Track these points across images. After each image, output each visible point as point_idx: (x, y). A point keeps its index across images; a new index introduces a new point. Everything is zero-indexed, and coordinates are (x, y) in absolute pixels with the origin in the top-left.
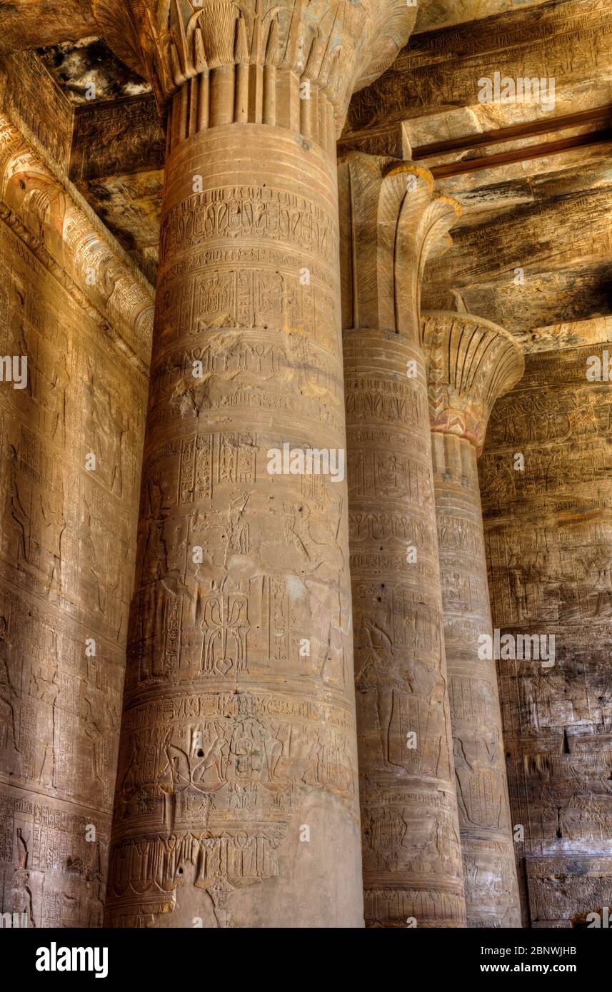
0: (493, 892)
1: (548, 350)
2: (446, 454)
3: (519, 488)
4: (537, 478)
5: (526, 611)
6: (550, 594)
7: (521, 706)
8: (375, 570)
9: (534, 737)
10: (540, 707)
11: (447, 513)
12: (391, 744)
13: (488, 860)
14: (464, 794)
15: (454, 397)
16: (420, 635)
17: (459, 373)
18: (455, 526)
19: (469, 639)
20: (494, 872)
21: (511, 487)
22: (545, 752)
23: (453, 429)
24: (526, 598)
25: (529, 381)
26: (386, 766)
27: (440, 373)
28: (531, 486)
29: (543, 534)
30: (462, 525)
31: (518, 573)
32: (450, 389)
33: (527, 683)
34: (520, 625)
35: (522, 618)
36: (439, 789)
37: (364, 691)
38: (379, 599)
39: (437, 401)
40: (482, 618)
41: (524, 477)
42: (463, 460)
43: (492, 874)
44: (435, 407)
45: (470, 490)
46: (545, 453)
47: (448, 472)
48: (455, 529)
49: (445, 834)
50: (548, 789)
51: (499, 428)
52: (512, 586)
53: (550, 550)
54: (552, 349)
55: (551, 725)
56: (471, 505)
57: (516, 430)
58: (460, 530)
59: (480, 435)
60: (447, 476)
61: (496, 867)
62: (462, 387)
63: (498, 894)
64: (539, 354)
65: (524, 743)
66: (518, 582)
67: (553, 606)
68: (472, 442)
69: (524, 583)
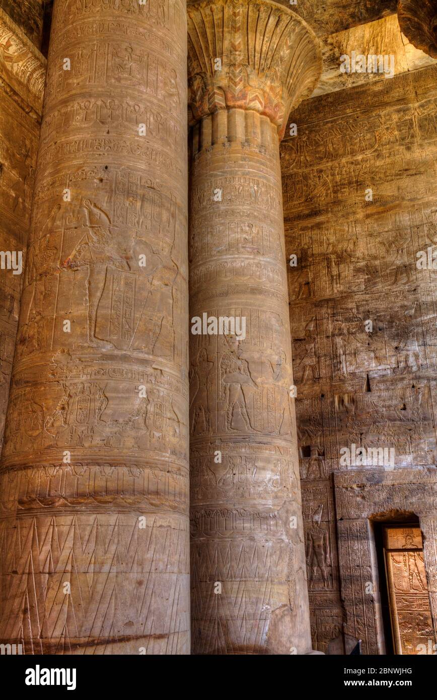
0: (270, 487)
1: (360, 83)
2: (246, 127)
3: (335, 192)
4: (350, 183)
5: (339, 285)
6: (358, 271)
7: (334, 358)
8: (98, 153)
9: (342, 381)
10: (349, 358)
11: (244, 174)
12: (99, 320)
13: (268, 461)
14: (248, 406)
15: (253, 77)
16: (145, 217)
17: (258, 55)
18: (251, 185)
19: (259, 277)
20: (272, 471)
21: (329, 192)
22: (351, 392)
23: (252, 104)
24: (339, 275)
25: (345, 109)
26: (92, 341)
27: (239, 55)
28: (345, 190)
29: (354, 225)
30: (258, 184)
31: (333, 257)
32: (249, 69)
33: (339, 340)
34: (334, 296)
35: (335, 291)
36: (154, 366)
37: (75, 269)
38: (101, 180)
39: (237, 80)
40: (273, 262)
41: (339, 183)
42: (262, 133)
43: (270, 473)
44: (236, 86)
45: (268, 157)
46: (357, 163)
47: (247, 141)
48: (251, 188)
49: (158, 411)
50: (353, 420)
51: (321, 148)
52: (328, 267)
53: (359, 237)
54: (363, 82)
55: (357, 371)
56: (268, 170)
57: (334, 148)
58: (256, 188)
59: (279, 114)
60: (246, 144)
61: (275, 466)
62: (261, 69)
63: (276, 490)
64: (354, 88)
65: (335, 386)
66: (333, 264)
67: (361, 280)
68: (272, 120)
69: (338, 264)
